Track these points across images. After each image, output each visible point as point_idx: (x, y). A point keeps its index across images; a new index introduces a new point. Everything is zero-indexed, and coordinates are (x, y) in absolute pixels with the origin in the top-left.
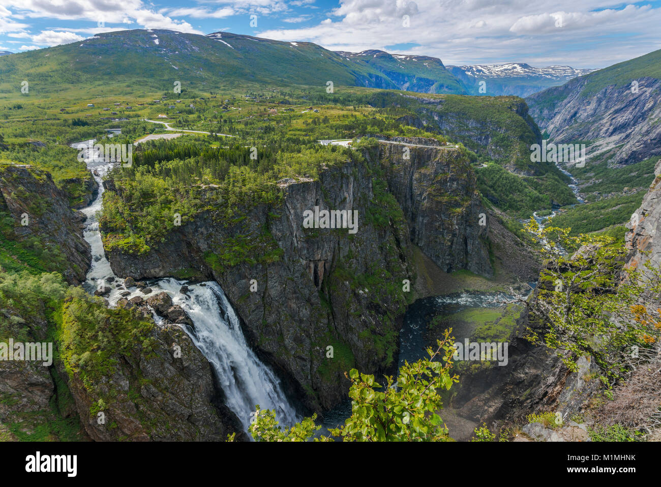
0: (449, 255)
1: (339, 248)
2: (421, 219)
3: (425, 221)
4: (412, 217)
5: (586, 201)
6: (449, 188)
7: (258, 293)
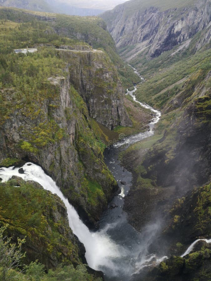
0: (111, 119)
1: (77, 124)
2: (92, 100)
3: (95, 102)
4: (86, 100)
5: (146, 79)
6: (105, 78)
7: (58, 161)
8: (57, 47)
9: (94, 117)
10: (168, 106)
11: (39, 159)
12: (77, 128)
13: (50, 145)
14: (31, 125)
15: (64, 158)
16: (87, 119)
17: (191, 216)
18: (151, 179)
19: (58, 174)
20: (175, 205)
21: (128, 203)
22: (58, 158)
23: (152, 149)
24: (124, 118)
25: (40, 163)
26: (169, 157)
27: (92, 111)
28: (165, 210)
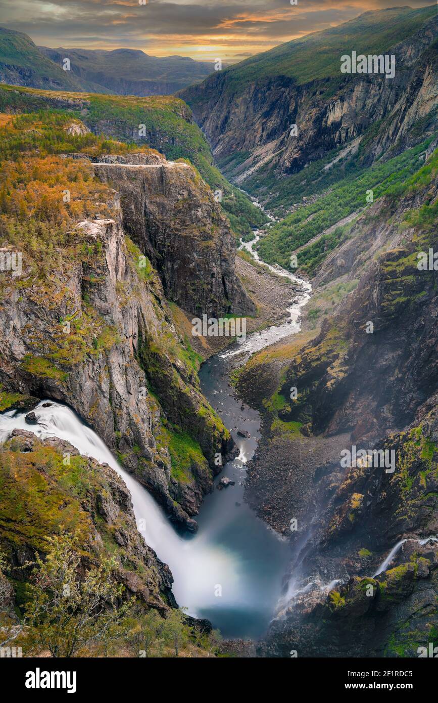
1: (143, 315)
2: (169, 264)
3: (175, 267)
4: (157, 264)
5: (277, 218)
6: (194, 217)
7: (106, 395)
8: (95, 160)
9: (175, 299)
10: (325, 271)
11: (66, 393)
12: (142, 323)
13: (89, 361)
14: (49, 322)
15: (120, 388)
16: (160, 303)
17: (385, 493)
18: (301, 422)
19: (107, 422)
20: (352, 473)
21: (255, 475)
22: (105, 387)
23: (299, 361)
24: (237, 300)
25: (68, 401)
26: (334, 375)
27: (170, 288)
28: (333, 485)
